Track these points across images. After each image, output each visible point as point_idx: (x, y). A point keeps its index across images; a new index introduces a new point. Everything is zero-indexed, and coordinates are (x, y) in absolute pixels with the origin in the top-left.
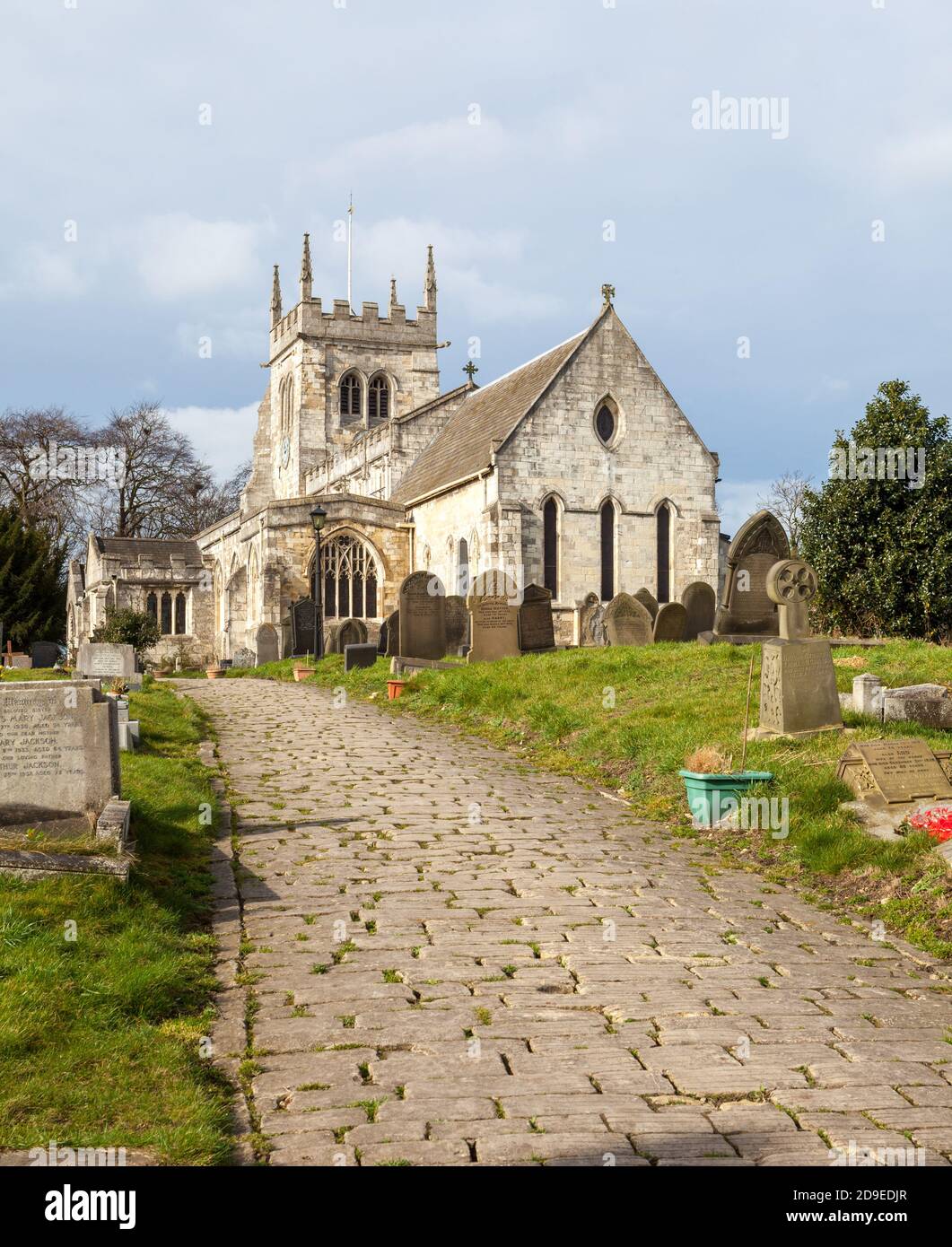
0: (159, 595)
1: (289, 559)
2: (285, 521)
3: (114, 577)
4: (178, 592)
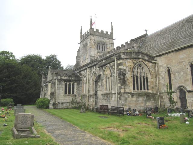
0: (68, 83)
1: (127, 69)
2: (125, 57)
3: (57, 78)
4: (73, 83)
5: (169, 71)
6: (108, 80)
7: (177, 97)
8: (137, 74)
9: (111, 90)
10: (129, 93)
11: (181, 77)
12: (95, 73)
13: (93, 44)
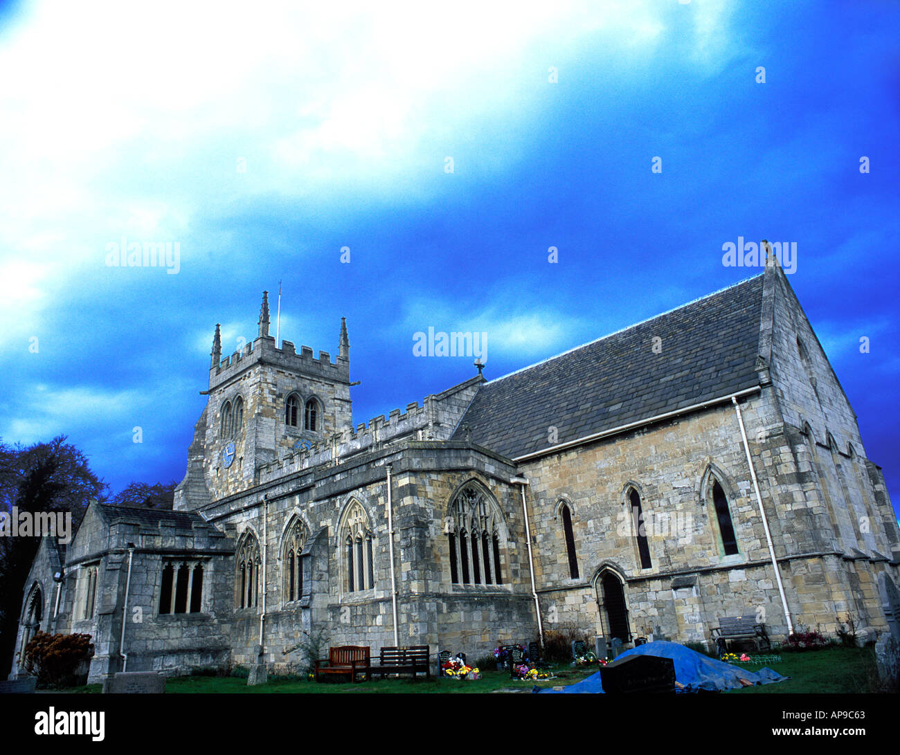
0: (177, 567)
1: (430, 509)
2: (423, 465)
3: (131, 545)
4: (196, 564)
5: (566, 513)
6: (355, 547)
7: (598, 603)
8: (462, 526)
9: (372, 586)
10: (439, 596)
11: (603, 533)
12: (299, 522)
13: (270, 400)
